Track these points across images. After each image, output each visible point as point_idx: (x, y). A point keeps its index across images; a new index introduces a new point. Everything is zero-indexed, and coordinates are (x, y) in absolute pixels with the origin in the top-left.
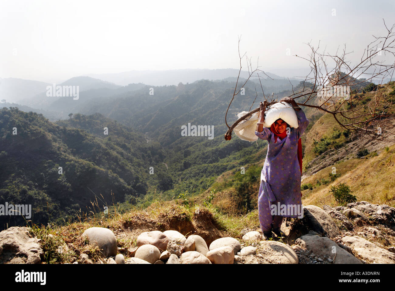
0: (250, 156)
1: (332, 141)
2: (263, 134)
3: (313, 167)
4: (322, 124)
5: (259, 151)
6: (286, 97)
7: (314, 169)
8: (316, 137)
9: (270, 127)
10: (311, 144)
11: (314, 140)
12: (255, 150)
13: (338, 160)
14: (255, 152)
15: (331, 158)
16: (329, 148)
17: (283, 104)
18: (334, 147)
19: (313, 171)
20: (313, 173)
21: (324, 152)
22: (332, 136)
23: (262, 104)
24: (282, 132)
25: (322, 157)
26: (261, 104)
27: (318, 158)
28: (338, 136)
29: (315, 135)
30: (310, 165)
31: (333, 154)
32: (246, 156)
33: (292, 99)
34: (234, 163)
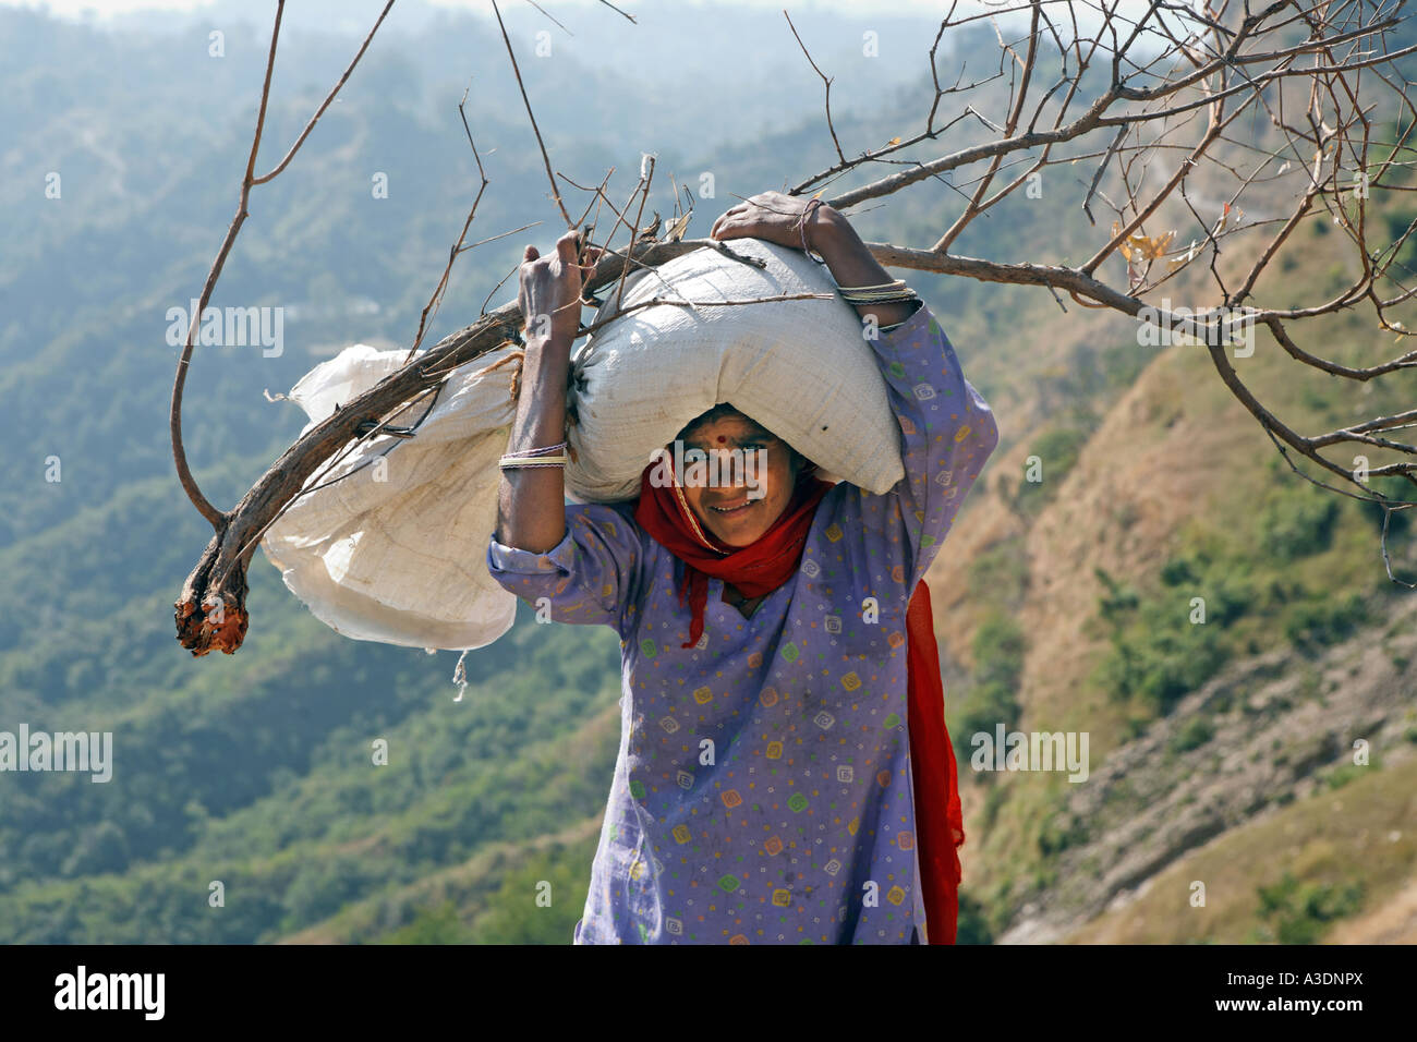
0: (514, 769)
1: (1263, 580)
2: (563, 573)
3: (1112, 839)
4: (1170, 425)
5: (599, 711)
6: (770, 195)
7: (1122, 851)
8: (1120, 551)
9: (629, 492)
10: (1079, 621)
11: (1102, 576)
12: (557, 703)
13: (1329, 751)
14: (555, 721)
15: (1264, 740)
16: (1240, 646)
17: (746, 260)
18: (1292, 634)
19: (1112, 877)
20: (1114, 891)
21: (1196, 688)
22: (1261, 536)
23: (543, 270)
24: (746, 539)
25: (1182, 739)
26: (529, 267)
27: (1154, 750)
28: (1322, 533)
29: (1114, 531)
30: (1077, 821)
31: (1282, 706)
32: (472, 765)
33: (828, 214)
34: (350, 851)
